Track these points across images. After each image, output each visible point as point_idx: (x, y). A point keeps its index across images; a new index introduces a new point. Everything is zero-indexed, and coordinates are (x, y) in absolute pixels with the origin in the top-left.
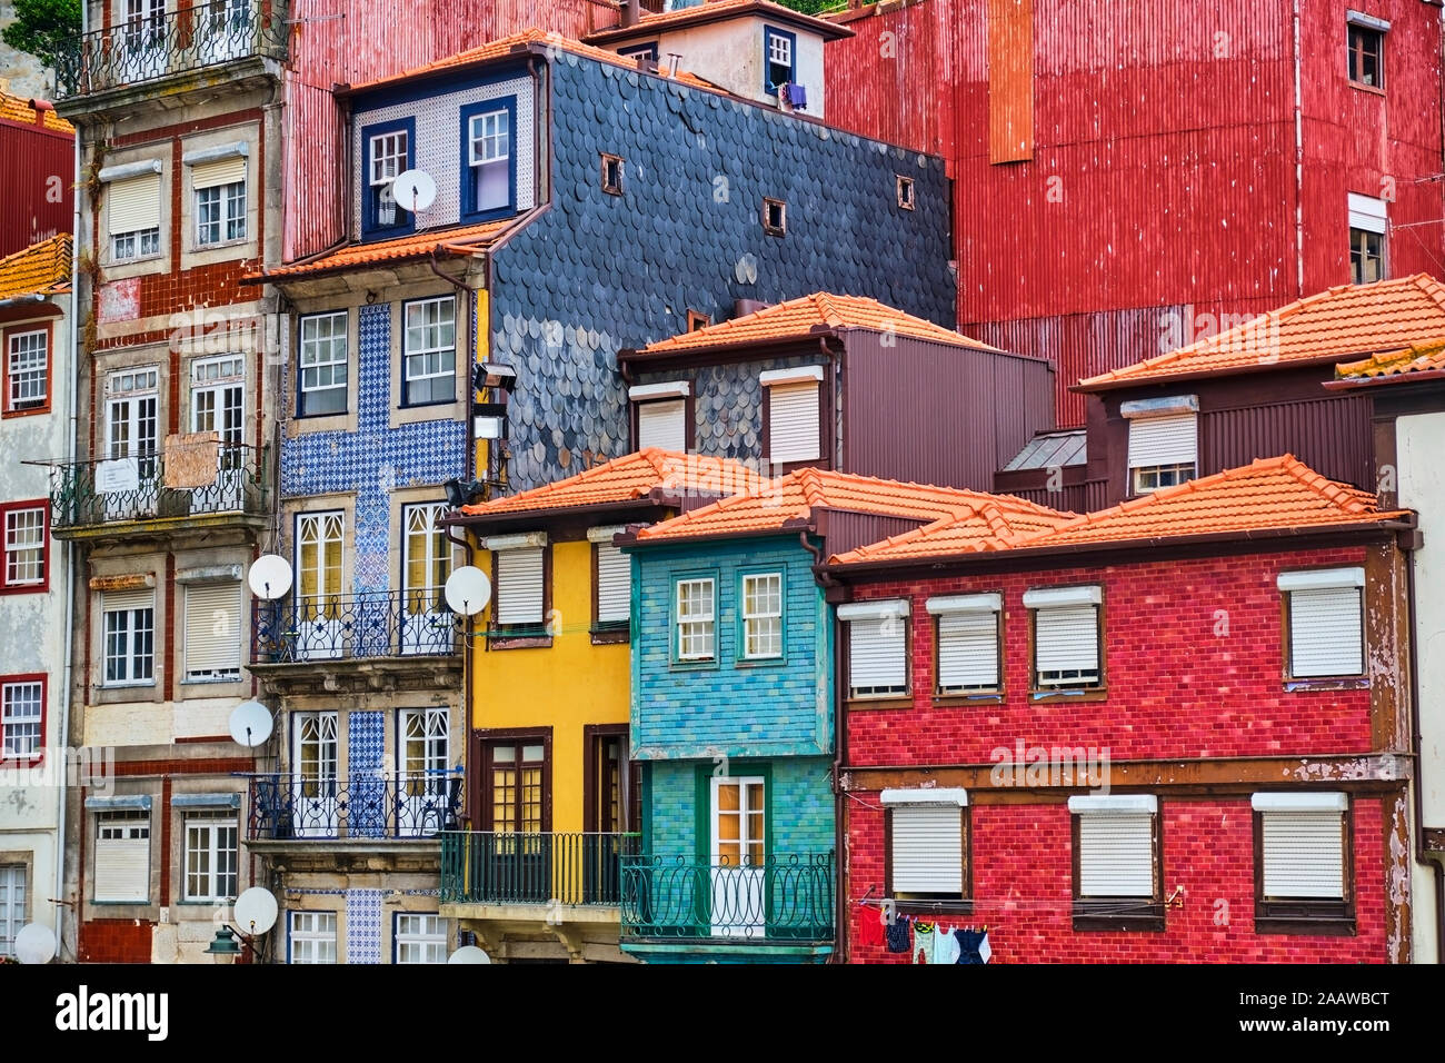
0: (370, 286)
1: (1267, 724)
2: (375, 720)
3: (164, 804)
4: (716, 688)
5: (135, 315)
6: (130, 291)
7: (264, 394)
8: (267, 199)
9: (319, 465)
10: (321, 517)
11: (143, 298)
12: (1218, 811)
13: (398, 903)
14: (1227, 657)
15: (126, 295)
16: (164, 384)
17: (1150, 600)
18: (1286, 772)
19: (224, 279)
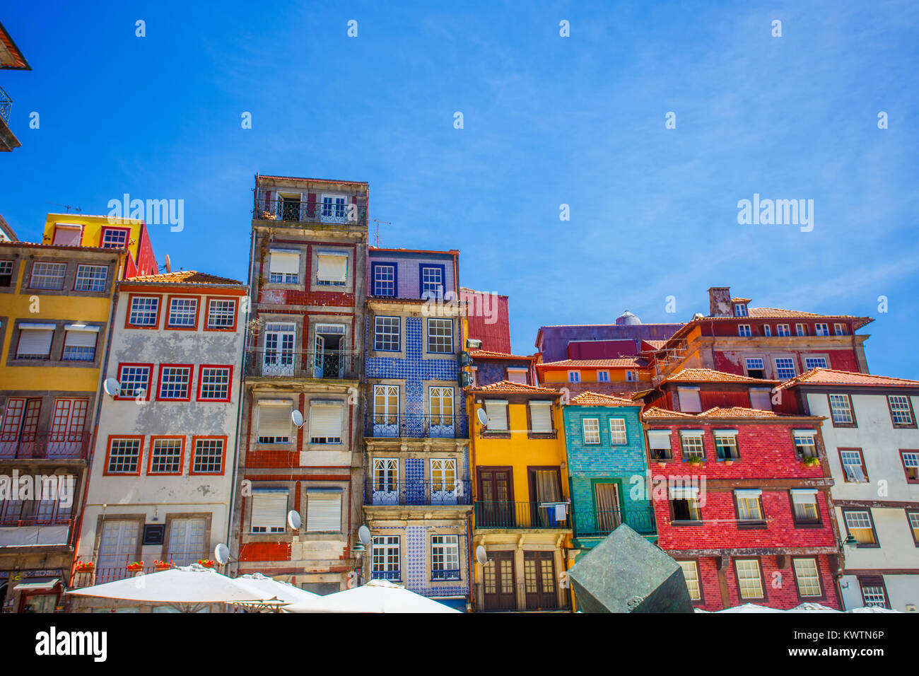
0: (413, 311)
1: (792, 470)
2: (419, 462)
3: (296, 494)
4: (603, 454)
5: (283, 303)
6: (281, 294)
7: (356, 340)
8: (357, 274)
9: (386, 368)
10: (387, 387)
11: (288, 297)
12: (778, 495)
13: (434, 531)
14: (777, 452)
15: (279, 295)
16: (300, 330)
17: (751, 435)
18: (801, 483)
19: (334, 297)
